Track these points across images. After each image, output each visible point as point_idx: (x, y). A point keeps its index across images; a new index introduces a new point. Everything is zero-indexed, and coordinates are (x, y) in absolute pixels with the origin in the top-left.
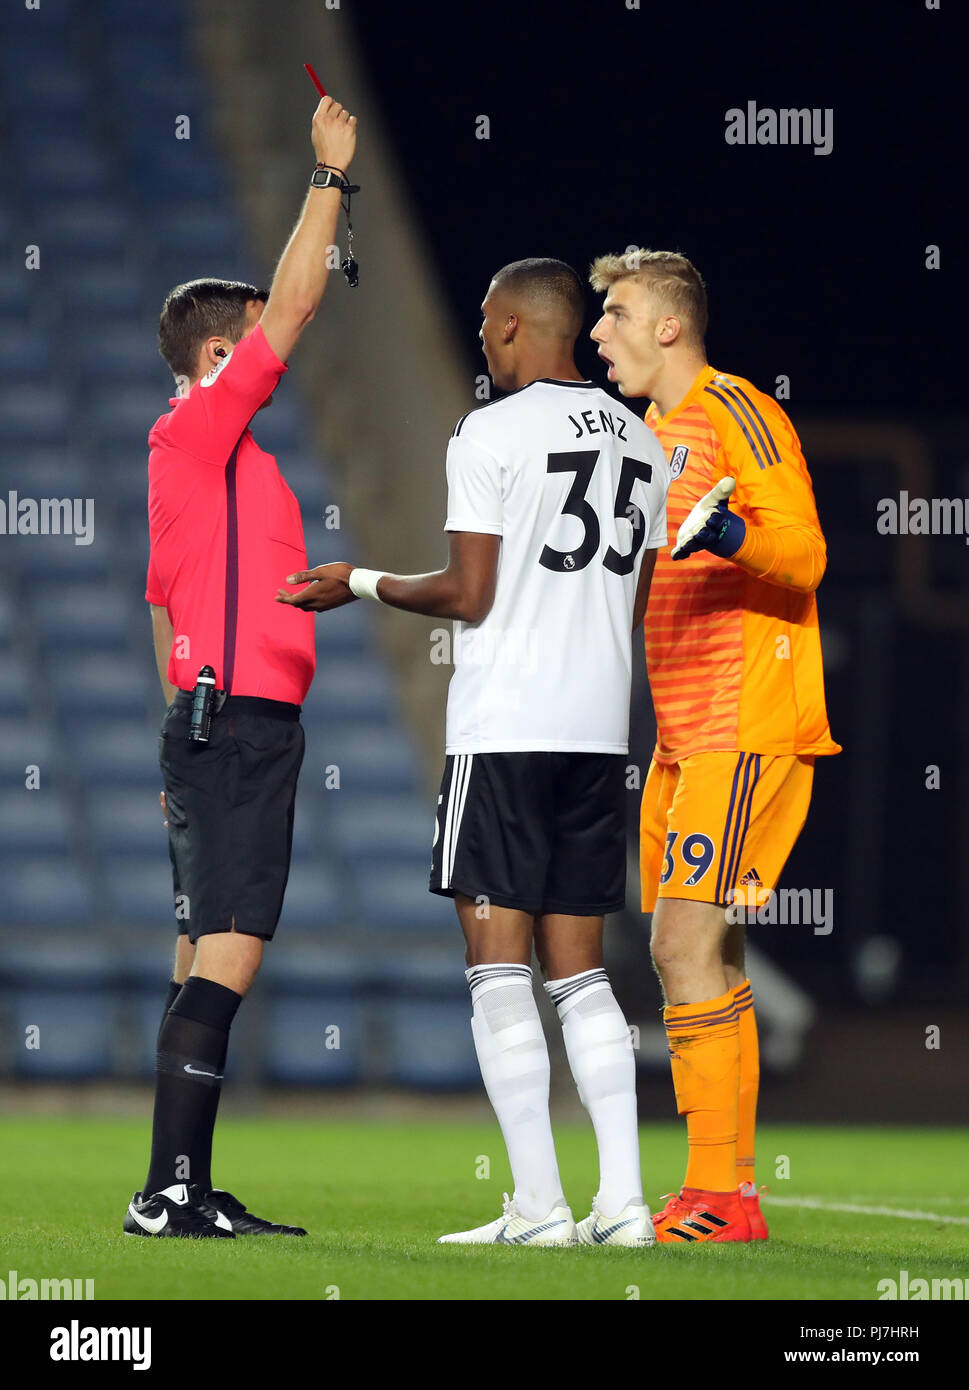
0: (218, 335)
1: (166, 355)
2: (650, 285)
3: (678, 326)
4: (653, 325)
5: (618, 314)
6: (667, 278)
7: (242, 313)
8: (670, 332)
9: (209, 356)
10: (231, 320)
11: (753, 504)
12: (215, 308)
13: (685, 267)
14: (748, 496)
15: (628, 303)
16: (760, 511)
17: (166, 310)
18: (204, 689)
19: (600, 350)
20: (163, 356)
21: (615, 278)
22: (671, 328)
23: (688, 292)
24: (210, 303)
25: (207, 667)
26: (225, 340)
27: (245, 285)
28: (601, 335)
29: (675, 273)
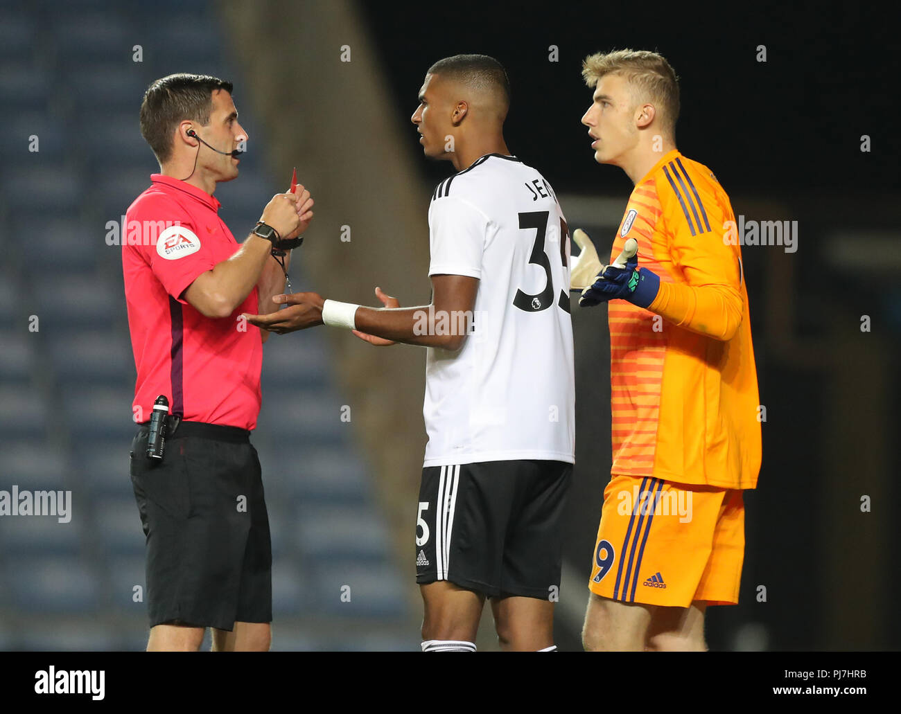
0: (189, 119)
1: (147, 138)
2: (631, 78)
3: (653, 113)
4: (632, 111)
5: (604, 103)
6: (644, 72)
7: (208, 100)
8: (646, 117)
9: (182, 137)
10: (200, 106)
11: (683, 263)
12: (186, 97)
13: (661, 64)
14: (681, 255)
15: (611, 94)
16: (689, 269)
17: (146, 100)
18: (158, 415)
19: (590, 131)
20: (145, 140)
21: (602, 72)
22: (647, 114)
23: (663, 85)
24: (182, 93)
25: (161, 396)
26: (195, 122)
27: (211, 78)
28: (591, 120)
29: (652, 69)
